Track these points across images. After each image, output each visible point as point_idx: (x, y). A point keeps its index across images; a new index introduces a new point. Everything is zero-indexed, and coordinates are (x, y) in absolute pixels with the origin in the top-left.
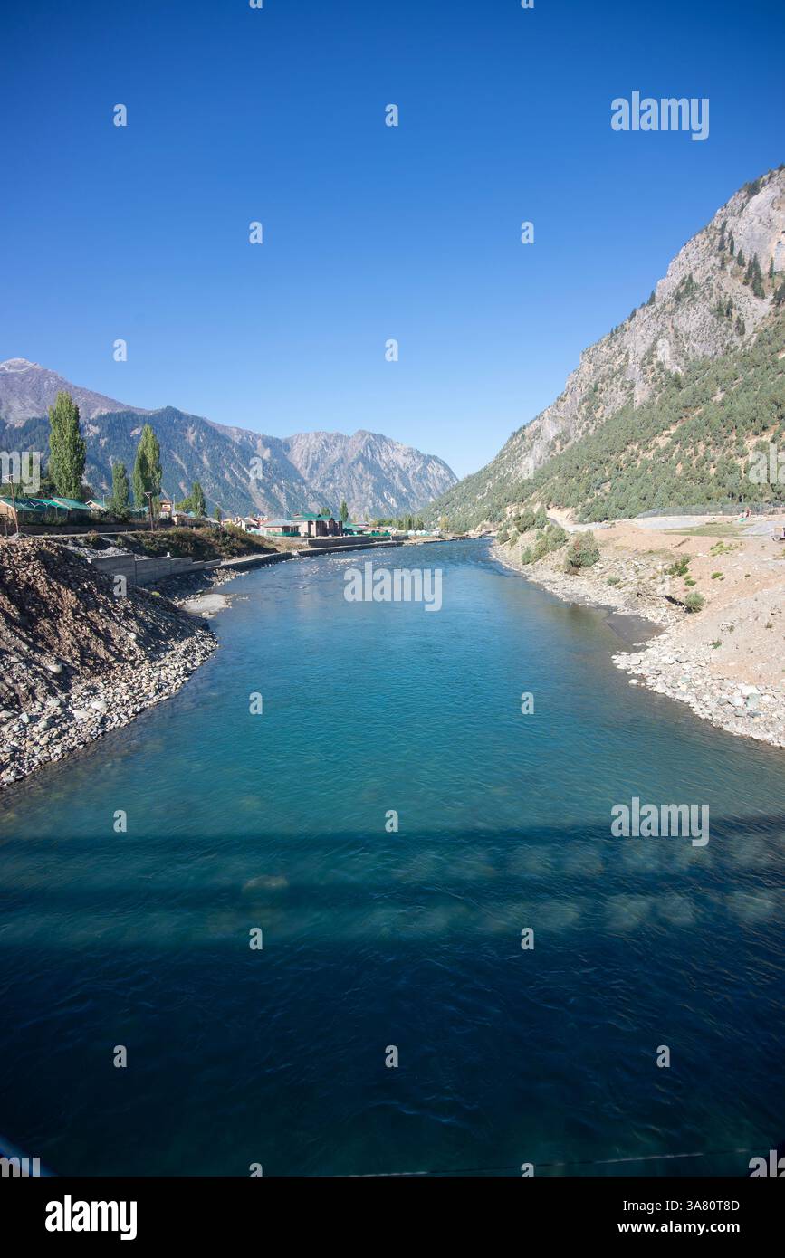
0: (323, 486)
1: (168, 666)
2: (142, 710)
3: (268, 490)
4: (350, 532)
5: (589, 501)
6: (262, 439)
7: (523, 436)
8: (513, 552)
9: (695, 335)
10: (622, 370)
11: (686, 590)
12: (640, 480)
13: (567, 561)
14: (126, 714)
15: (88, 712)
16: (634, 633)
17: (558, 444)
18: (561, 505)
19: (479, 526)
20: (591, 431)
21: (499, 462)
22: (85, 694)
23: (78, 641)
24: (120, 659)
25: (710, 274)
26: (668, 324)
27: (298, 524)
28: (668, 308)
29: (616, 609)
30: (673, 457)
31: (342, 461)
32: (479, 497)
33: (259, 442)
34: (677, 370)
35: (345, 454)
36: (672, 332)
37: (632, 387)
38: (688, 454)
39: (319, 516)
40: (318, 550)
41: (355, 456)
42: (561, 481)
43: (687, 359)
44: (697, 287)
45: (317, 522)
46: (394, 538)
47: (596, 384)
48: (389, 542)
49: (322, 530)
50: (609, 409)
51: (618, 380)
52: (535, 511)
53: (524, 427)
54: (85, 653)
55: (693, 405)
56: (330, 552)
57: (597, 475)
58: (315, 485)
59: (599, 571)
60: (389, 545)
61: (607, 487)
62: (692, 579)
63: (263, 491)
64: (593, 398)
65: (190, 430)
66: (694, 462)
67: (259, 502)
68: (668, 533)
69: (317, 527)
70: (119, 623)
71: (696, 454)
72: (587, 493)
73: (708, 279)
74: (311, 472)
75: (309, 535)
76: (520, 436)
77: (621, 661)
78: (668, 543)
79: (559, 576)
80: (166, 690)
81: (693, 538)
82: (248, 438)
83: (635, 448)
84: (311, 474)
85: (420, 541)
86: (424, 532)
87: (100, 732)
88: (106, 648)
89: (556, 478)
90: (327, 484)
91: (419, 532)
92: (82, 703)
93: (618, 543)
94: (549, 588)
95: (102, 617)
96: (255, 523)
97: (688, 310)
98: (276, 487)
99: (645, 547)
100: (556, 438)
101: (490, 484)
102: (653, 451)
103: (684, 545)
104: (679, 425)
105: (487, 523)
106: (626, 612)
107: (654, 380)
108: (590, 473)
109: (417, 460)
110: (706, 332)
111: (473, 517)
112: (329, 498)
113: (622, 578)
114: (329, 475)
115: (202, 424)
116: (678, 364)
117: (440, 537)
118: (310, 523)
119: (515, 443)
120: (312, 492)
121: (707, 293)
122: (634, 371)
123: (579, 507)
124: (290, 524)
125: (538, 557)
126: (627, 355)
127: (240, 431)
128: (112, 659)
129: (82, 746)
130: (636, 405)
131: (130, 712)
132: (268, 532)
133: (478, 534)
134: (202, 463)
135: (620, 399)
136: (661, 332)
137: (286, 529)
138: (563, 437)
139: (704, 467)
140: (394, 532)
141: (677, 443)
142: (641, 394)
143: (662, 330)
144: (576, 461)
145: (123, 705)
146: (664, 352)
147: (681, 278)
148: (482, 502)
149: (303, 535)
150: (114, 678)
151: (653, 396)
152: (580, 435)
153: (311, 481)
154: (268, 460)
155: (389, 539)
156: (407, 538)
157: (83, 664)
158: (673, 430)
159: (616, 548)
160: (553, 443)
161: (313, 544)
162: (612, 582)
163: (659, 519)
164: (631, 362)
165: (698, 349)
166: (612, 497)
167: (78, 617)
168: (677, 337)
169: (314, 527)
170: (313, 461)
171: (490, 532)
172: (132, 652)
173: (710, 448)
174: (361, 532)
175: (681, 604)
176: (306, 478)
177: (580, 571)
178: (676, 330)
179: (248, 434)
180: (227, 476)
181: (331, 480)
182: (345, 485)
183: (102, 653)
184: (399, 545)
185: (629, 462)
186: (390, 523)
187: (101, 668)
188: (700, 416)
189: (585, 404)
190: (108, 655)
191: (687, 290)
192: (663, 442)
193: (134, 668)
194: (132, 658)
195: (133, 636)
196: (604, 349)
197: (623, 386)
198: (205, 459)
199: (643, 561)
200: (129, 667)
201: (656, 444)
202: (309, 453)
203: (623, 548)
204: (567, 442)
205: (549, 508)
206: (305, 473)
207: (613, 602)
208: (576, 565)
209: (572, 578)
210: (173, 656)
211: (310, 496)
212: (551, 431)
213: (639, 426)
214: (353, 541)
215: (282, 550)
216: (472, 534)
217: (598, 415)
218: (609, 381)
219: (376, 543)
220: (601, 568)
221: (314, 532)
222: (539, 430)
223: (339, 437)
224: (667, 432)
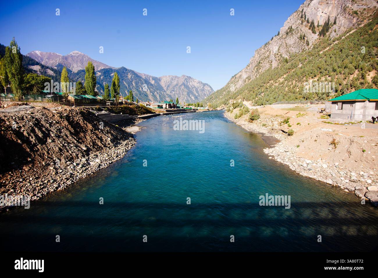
0: (171, 92)
1: (120, 149)
2: (112, 162)
3: (153, 94)
4: (179, 107)
5: (257, 99)
6: (152, 77)
7: (236, 78)
8: (232, 115)
9: (293, 46)
10: (268, 57)
11: (288, 128)
12: (274, 92)
13: (249, 118)
14: (107, 164)
15: (95, 163)
16: (270, 142)
17: (247, 80)
18: (248, 100)
19: (221, 106)
20: (258, 76)
21: (228, 86)
22: (94, 157)
23: (92, 140)
24: (105, 146)
25: (298, 26)
26: (284, 42)
27: (162, 105)
28: (284, 37)
29: (265, 134)
30: (285, 85)
31: (177, 85)
32: (221, 97)
33: (151, 78)
34: (286, 56)
35: (178, 83)
36: (285, 44)
37: (272, 62)
38: (289, 84)
39: (169, 102)
40: (169, 113)
41: (181, 83)
42: (248, 92)
43: (290, 53)
44: (293, 30)
45: (169, 104)
46: (193, 110)
47: (260, 61)
48: (191, 111)
49: (170, 106)
50: (264, 69)
51: (267, 60)
52: (239, 102)
53: (236, 75)
54: (94, 144)
55: (292, 68)
56: (172, 114)
57: (260, 90)
58: (168, 92)
59: (260, 122)
60: (191, 112)
61: (263, 94)
62: (290, 125)
63: (152, 94)
64: (259, 65)
65: (129, 74)
66: (291, 87)
67: (150, 97)
68: (283, 109)
69: (169, 106)
70: (105, 135)
71: (292, 84)
72: (256, 96)
73: (297, 28)
74: (167, 88)
75: (166, 108)
76: (235, 77)
77: (266, 151)
78: (283, 113)
79: (246, 123)
80: (119, 156)
81: (291, 111)
82: (147, 77)
83: (272, 82)
84: (167, 89)
85: (201, 111)
86: (203, 108)
87: (98, 169)
88: (101, 143)
89: (246, 91)
90: (172, 92)
91: (201, 108)
92: (93, 160)
93: (266, 112)
94: (243, 127)
95: (100, 133)
96: (149, 104)
97: (290, 37)
98: (156, 92)
99: (275, 114)
100: (246, 78)
101: (224, 93)
102: (278, 83)
103: (287, 114)
104: (287, 74)
105: (223, 105)
106: (268, 135)
107: (279, 60)
108: (257, 90)
109: (201, 85)
110: (296, 44)
111: (219, 104)
112: (173, 97)
113: (267, 124)
114: (173, 89)
115: (133, 72)
116: (287, 55)
117: (208, 110)
118: (166, 104)
119: (233, 80)
120: (167, 95)
121: (297, 32)
122: (272, 57)
123: (253, 101)
124: (160, 104)
125: (240, 117)
126: (270, 52)
127: (145, 75)
128: (103, 146)
129: (92, 173)
130: (273, 68)
131: (108, 163)
132: (153, 107)
133: (220, 109)
134: (133, 85)
135: (267, 66)
136: (281, 45)
137: (159, 106)
138: (249, 78)
139: (295, 88)
140: (193, 108)
141: (286, 80)
142: (275, 64)
143: (282, 44)
144: (253, 86)
145: (106, 161)
146: (282, 51)
147: (288, 27)
148: (222, 98)
149: (164, 108)
150: (103, 152)
151: (278, 65)
152: (254, 78)
153: (167, 91)
154: (153, 84)
155: (191, 110)
156: (197, 110)
157: (94, 147)
158: (285, 76)
159: (265, 114)
160: (245, 80)
161: (167, 111)
162: (264, 125)
163: (280, 105)
164: (271, 54)
165: (294, 50)
166: (264, 98)
167: (92, 132)
168: (287, 46)
169: (167, 106)
170: (168, 84)
171: (224, 108)
172: (109, 144)
173: (297, 82)
174: (182, 108)
175: (286, 133)
176: (166, 90)
177: (253, 121)
178: (286, 44)
179: (147, 76)
180: (141, 89)
181: (173, 91)
182: (178, 92)
183: (100, 144)
184: (195, 112)
185: (270, 87)
186: (192, 105)
187: (99, 149)
188: (294, 72)
189: (256, 67)
190: (101, 145)
191: (290, 31)
192: (281, 80)
193: (109, 149)
194: (109, 146)
195: (109, 139)
196: (263, 50)
197: (268, 62)
198: (134, 84)
199: (274, 119)
200: (108, 149)
201: (279, 81)
202: (166, 82)
203: (268, 114)
204: (250, 80)
205: (243, 101)
206: (165, 88)
207: (264, 132)
208: (252, 119)
209: (251, 123)
210: (122, 146)
211: (167, 96)
212: (245, 76)
213: (274, 75)
214: (180, 110)
215: (157, 113)
216: (219, 109)
217: (260, 71)
218: (264, 60)
219: (187, 111)
220: (260, 121)
221: (167, 107)
222: (241, 76)
223: (176, 77)
224: (283, 77)
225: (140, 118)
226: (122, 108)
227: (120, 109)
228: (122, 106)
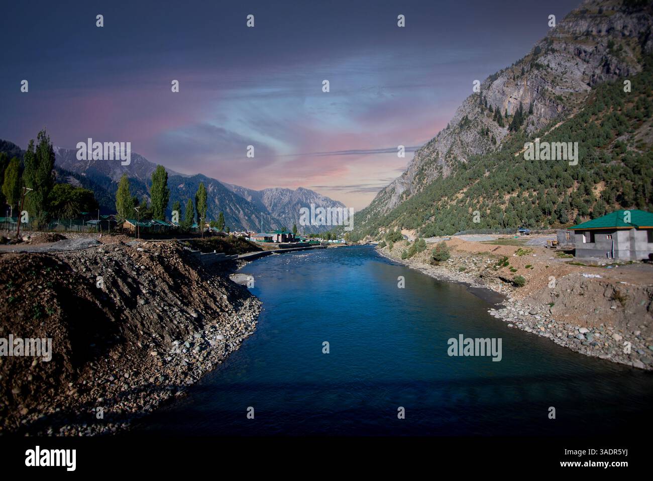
0: (279, 215)
1: (245, 314)
2: (243, 340)
3: (249, 217)
4: (298, 240)
5: (424, 226)
6: (248, 191)
7: (385, 192)
8: (393, 253)
9: (471, 144)
10: (435, 160)
11: (512, 274)
12: (450, 215)
13: (431, 257)
14: (235, 342)
15: (217, 340)
17: (404, 196)
18: (409, 228)
19: (365, 238)
20: (421, 190)
21: (373, 205)
22: (211, 330)
23: (201, 299)
24: (223, 311)
25: (476, 116)
26: (457, 138)
27: (272, 236)
28: (457, 131)
29: (470, 284)
30: (467, 204)
31: (289, 203)
32: (363, 223)
33: (246, 193)
34: (464, 160)
35: (291, 199)
36: (460, 142)
37: (441, 168)
38: (474, 202)
39: (283, 231)
40: (283, 250)
41: (297, 200)
42: (408, 215)
43: (468, 155)
44: (470, 121)
45: (282, 235)
46: (322, 244)
47: (423, 166)
48: (320, 246)
49: (284, 239)
50: (430, 179)
51: (434, 165)
52: (395, 231)
53: (386, 187)
54: (207, 307)
55: (474, 178)
56: (290, 251)
57: (427, 212)
58: (275, 215)
59: (451, 263)
60: (319, 248)
61: (433, 219)
62: (514, 268)
63: (247, 218)
64: (421, 174)
65: (210, 185)
66: (478, 206)
67: (244, 224)
68: (484, 243)
69: (282, 237)
70: (217, 289)
71: (478, 202)
72: (422, 221)
73: (476, 118)
74: (273, 208)
75: (278, 242)
76: (384, 192)
78: (489, 248)
79: (427, 266)
80: (250, 329)
81: (503, 246)
82: (240, 191)
83: (446, 199)
84: (273, 210)
85: (336, 246)
86: (337, 241)
87: (227, 353)
88: (215, 304)
89: (405, 213)
90: (281, 214)
91: (334, 241)
92: (211, 336)
93: (458, 248)
94: (424, 272)
95: (210, 286)
96: (247, 235)
97: (467, 132)
98: (254, 216)
99: (475, 251)
100: (404, 193)
101: (369, 216)
102: (456, 201)
103: (494, 248)
104: (468, 188)
105: (369, 237)
106: (478, 286)
107: (452, 165)
108: (423, 211)
109: (329, 203)
110: (477, 143)
111: (361, 234)
112: (282, 222)
113: (468, 267)
114: (282, 210)
115: (216, 183)
116: (464, 158)
117: (346, 244)
118: (278, 235)
119: (381, 195)
120: (273, 219)
121: (476, 124)
122: (442, 160)
123: (419, 229)
124: (269, 235)
125: (411, 256)
126: (438, 153)
127: (236, 187)
128: (218, 310)
129: (220, 362)
130: (444, 177)
131: (237, 342)
132: (257, 240)
133: (365, 243)
134: (215, 202)
135: (436, 174)
136: (454, 142)
137: (266, 238)
138: (407, 193)
139: (484, 209)
140: (322, 241)
141: (467, 197)
142: (446, 172)
143: (454, 141)
144: (415, 205)
145: (232, 337)
146: (457, 151)
147: (462, 117)
148: (365, 225)
149: (275, 242)
150: (222, 321)
151: (452, 173)
152: (416, 192)
153: (273, 213)
154: (250, 201)
155: (320, 244)
156: (329, 244)
157: (207, 313)
158: (465, 190)
159: (458, 251)
160: (402, 196)
161: (281, 246)
162: (462, 270)
163: (476, 236)
164: (440, 156)
165: (474, 151)
166: (436, 224)
167: (199, 286)
168: (462, 145)
169: (280, 237)
170: (274, 203)
171: (371, 242)
172: (226, 306)
173: (485, 199)
174: (304, 241)
175: (510, 282)
176: (270, 211)
177: (440, 263)
178: (462, 142)
179: (240, 188)
180: (228, 210)
181: (284, 213)
182: (291, 215)
183: (213, 306)
184: (325, 248)
185: (443, 206)
186: (317, 236)
187: (215, 316)
188: (478, 183)
189: (417, 177)
190: (216, 308)
191: (465, 123)
192: (460, 196)
193: (229, 315)
194: (227, 310)
195: (225, 297)
196: (426, 150)
197: (436, 168)
198: (216, 201)
199: (477, 258)
200: (227, 315)
201: (457, 197)
202: (272, 199)
203: (462, 251)
204: (409, 195)
205: (402, 229)
206: (270, 209)
207: (467, 280)
208: (437, 260)
209: (436, 267)
210: (245, 308)
211: (272, 221)
212: (400, 190)
213: (447, 188)
214: (301, 245)
215: (266, 250)
216: (362, 242)
217: (425, 182)
218: (429, 165)
219: (313, 247)
220: (453, 262)
221: (280, 240)
222: (394, 189)
223: (288, 190)
224: (462, 191)
225: (241, 259)
226: (210, 241)
227: (209, 243)
228: (212, 239)
